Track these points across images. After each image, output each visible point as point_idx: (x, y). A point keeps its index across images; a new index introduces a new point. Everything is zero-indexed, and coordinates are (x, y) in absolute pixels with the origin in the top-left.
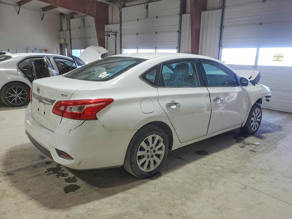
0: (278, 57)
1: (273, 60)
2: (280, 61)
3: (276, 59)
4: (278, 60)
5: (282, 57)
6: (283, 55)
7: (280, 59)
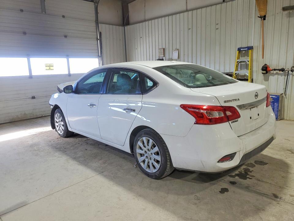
0: (50, 66)
1: (46, 70)
2: (52, 70)
3: (48, 68)
4: (50, 69)
5: (52, 66)
6: (53, 65)
7: (51, 68)
